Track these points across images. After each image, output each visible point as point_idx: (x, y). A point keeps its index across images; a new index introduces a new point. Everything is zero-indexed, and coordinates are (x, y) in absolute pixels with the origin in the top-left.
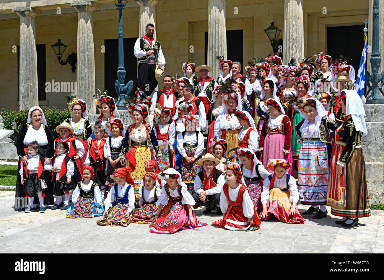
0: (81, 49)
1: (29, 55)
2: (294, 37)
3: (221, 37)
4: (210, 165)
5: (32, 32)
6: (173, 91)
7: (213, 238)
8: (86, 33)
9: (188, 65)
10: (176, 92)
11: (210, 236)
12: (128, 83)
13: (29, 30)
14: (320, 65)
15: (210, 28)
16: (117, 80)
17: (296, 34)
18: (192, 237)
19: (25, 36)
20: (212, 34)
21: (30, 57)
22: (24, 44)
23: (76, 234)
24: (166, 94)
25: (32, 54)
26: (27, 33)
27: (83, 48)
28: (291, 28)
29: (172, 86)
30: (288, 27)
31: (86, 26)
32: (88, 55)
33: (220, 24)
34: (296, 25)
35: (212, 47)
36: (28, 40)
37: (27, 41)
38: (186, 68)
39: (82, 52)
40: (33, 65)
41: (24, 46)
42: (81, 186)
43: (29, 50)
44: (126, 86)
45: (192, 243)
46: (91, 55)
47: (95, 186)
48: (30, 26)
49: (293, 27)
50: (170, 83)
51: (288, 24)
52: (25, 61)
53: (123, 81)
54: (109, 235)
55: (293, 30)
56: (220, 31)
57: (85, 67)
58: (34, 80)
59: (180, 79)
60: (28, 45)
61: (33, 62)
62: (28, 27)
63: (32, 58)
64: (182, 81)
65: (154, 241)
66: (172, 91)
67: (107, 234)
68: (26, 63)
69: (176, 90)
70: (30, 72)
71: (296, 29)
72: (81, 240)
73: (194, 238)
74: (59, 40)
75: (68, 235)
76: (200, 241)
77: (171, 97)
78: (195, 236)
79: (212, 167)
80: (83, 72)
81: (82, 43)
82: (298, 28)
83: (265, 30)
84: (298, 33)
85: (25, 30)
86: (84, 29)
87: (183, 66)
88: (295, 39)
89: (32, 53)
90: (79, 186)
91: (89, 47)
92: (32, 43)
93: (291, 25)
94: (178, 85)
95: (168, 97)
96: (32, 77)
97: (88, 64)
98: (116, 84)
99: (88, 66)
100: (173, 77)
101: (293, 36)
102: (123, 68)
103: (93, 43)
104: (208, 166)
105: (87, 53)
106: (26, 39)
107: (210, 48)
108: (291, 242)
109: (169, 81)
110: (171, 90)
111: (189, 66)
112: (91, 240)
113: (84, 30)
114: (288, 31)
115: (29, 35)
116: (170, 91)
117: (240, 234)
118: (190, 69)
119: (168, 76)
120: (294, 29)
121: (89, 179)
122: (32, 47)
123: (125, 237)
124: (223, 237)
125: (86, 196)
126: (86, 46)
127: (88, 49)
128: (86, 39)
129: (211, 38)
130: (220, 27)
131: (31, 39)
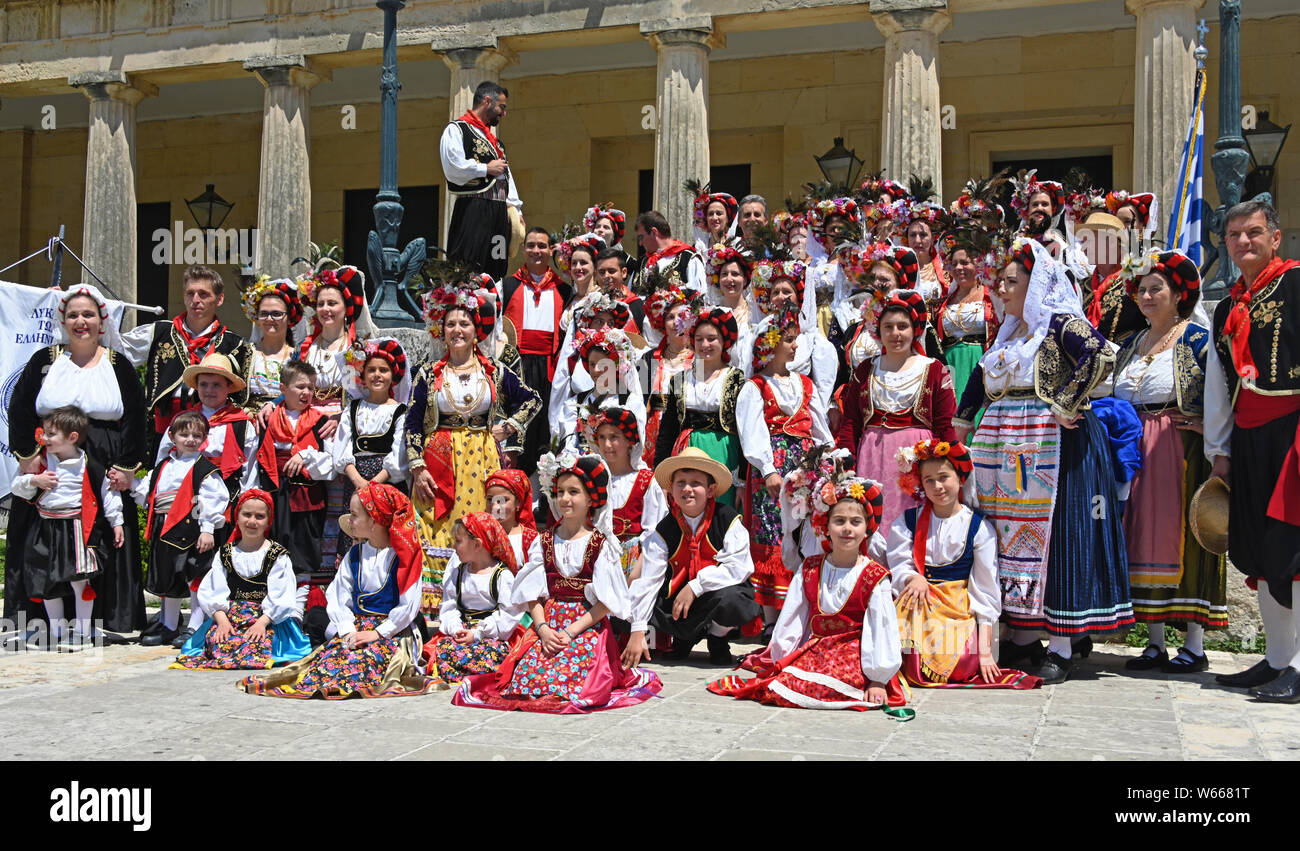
0: (270, 195)
1: (114, 213)
2: (915, 163)
3: (695, 162)
4: (694, 484)
5: (126, 145)
6: (555, 278)
7: (718, 731)
8: (286, 149)
9: (602, 213)
10: (564, 284)
11: (708, 726)
12: (410, 244)
13: (116, 141)
14: (1027, 210)
15: (662, 134)
16: (372, 232)
17: (921, 152)
18: (639, 728)
19: (103, 156)
20: (666, 152)
21: (115, 221)
22: (99, 179)
23: (197, 716)
24: (531, 287)
25: (122, 210)
26: (110, 149)
27: (276, 194)
28: (906, 135)
29: (551, 263)
30: (897, 132)
31: (287, 129)
32: (291, 215)
33: (691, 124)
34: (921, 128)
35: (665, 191)
36: (111, 170)
37: (107, 172)
38: (595, 222)
39: (274, 204)
40: (124, 244)
41: (100, 187)
42: (230, 558)
43: (114, 200)
44: (403, 257)
45: (644, 748)
46: (300, 214)
47: (276, 555)
48: (121, 129)
49: (911, 133)
50: (544, 250)
51: (897, 124)
52: (99, 230)
53: (393, 238)
54: (323, 721)
55: (910, 141)
56: (690, 144)
57: (281, 249)
58: (126, 288)
59: (576, 241)
60: (112, 184)
61: (125, 236)
62: (113, 130)
63: (122, 224)
64: (581, 246)
65: (494, 740)
66: (552, 281)
67: (314, 717)
68: (101, 237)
69: (564, 278)
70: (114, 265)
71: (920, 139)
72: (208, 736)
73: (644, 730)
74: (210, 188)
75: (161, 721)
76: (673, 741)
77: (549, 297)
78: (648, 725)
79: (700, 489)
80: (274, 264)
81: (275, 177)
82: (924, 135)
83: (818, 160)
84: (925, 152)
85: (104, 139)
86: (283, 136)
87: (588, 214)
88: (917, 166)
89: (124, 206)
90: (223, 559)
91: (295, 190)
92: (122, 179)
93: (906, 128)
94: (570, 259)
95: (537, 298)
96: (118, 280)
97: (292, 241)
98: (371, 246)
99: (291, 248)
100: (555, 235)
101: (911, 157)
102: (394, 194)
103: (308, 181)
104: (688, 488)
105: (289, 208)
106: (106, 166)
107: (661, 194)
108: (1022, 745)
109: (541, 246)
110: (547, 274)
111: (606, 217)
112: (249, 735)
113: (280, 139)
114: (896, 144)
115: (116, 156)
116: (544, 280)
117: (818, 720)
118: (606, 227)
119: (540, 230)
120: (914, 138)
121: (260, 532)
122: (122, 191)
123: (380, 729)
124: (756, 728)
125: (247, 595)
126: (285, 189)
127: (291, 196)
128: (286, 167)
129: (664, 165)
130: (690, 131)
131: (119, 166)
